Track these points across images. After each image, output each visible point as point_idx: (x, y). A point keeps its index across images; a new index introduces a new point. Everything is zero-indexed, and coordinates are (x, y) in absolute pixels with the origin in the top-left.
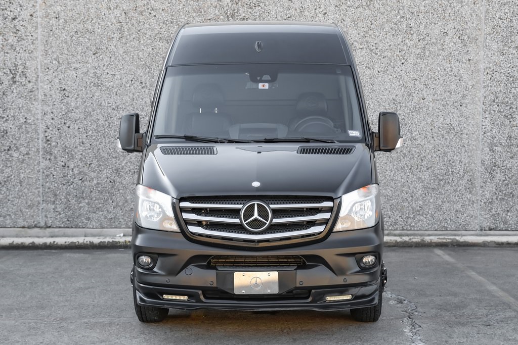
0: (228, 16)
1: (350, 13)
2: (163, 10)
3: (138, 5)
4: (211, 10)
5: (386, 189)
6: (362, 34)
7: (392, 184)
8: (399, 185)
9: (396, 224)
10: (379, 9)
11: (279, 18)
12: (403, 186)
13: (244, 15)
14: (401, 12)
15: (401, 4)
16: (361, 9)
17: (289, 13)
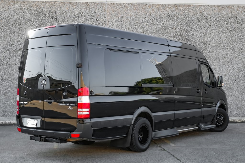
0: (178, 36)
1: (223, 35)
2: (154, 33)
3: (144, 31)
4: (172, 33)
5: (236, 101)
6: (228, 43)
7: (238, 99)
8: (241, 100)
9: (239, 114)
10: (234, 34)
11: (197, 37)
12: (242, 100)
13: (184, 35)
14: (242, 35)
15: (242, 32)
16: (227, 34)
17: (201, 35)
